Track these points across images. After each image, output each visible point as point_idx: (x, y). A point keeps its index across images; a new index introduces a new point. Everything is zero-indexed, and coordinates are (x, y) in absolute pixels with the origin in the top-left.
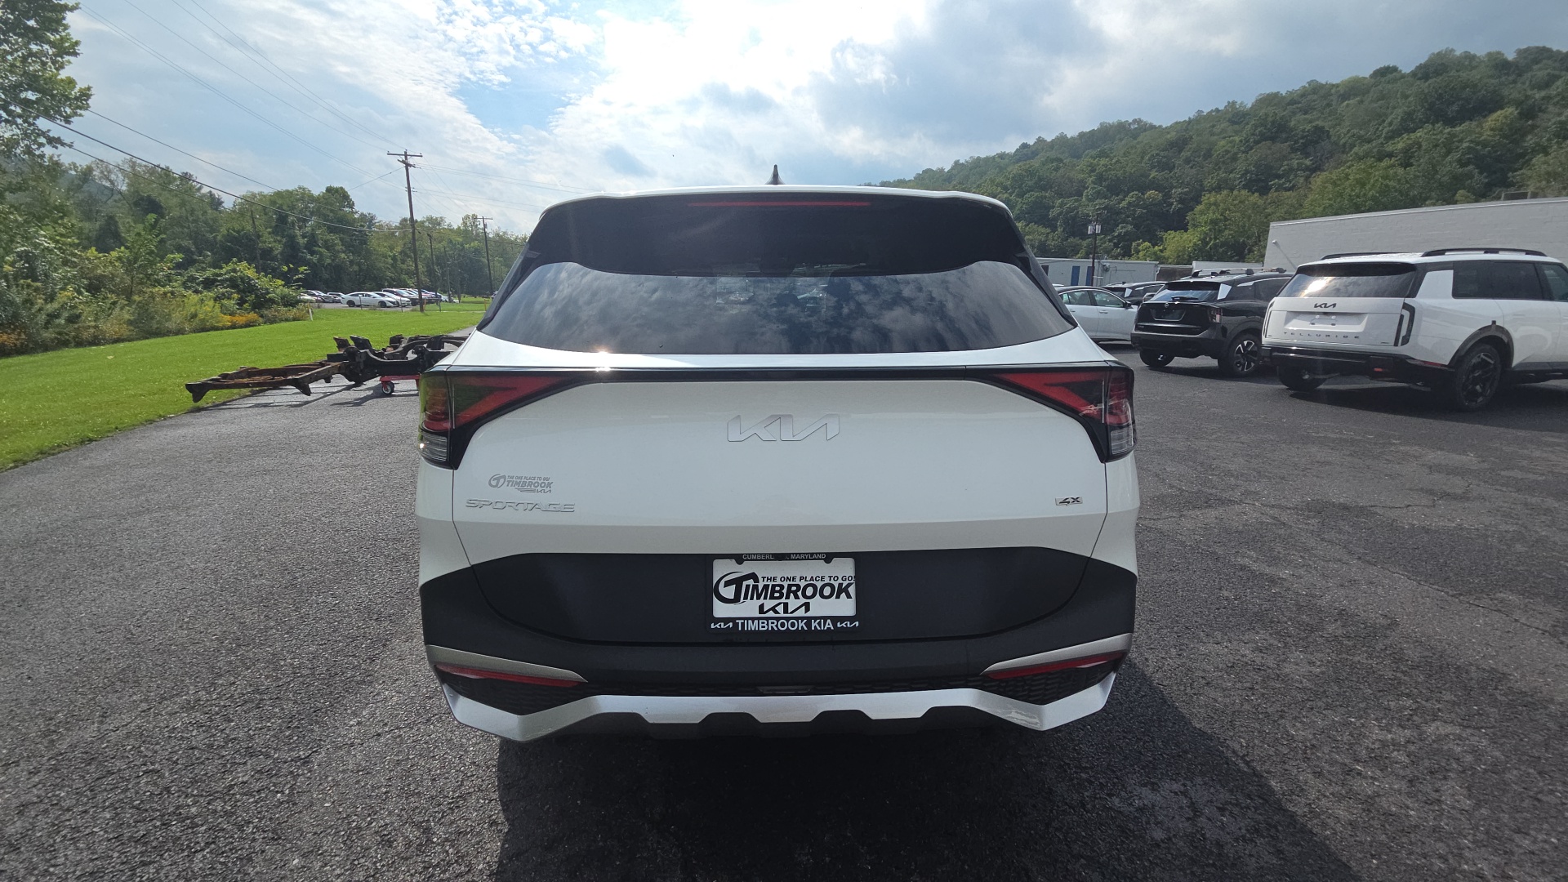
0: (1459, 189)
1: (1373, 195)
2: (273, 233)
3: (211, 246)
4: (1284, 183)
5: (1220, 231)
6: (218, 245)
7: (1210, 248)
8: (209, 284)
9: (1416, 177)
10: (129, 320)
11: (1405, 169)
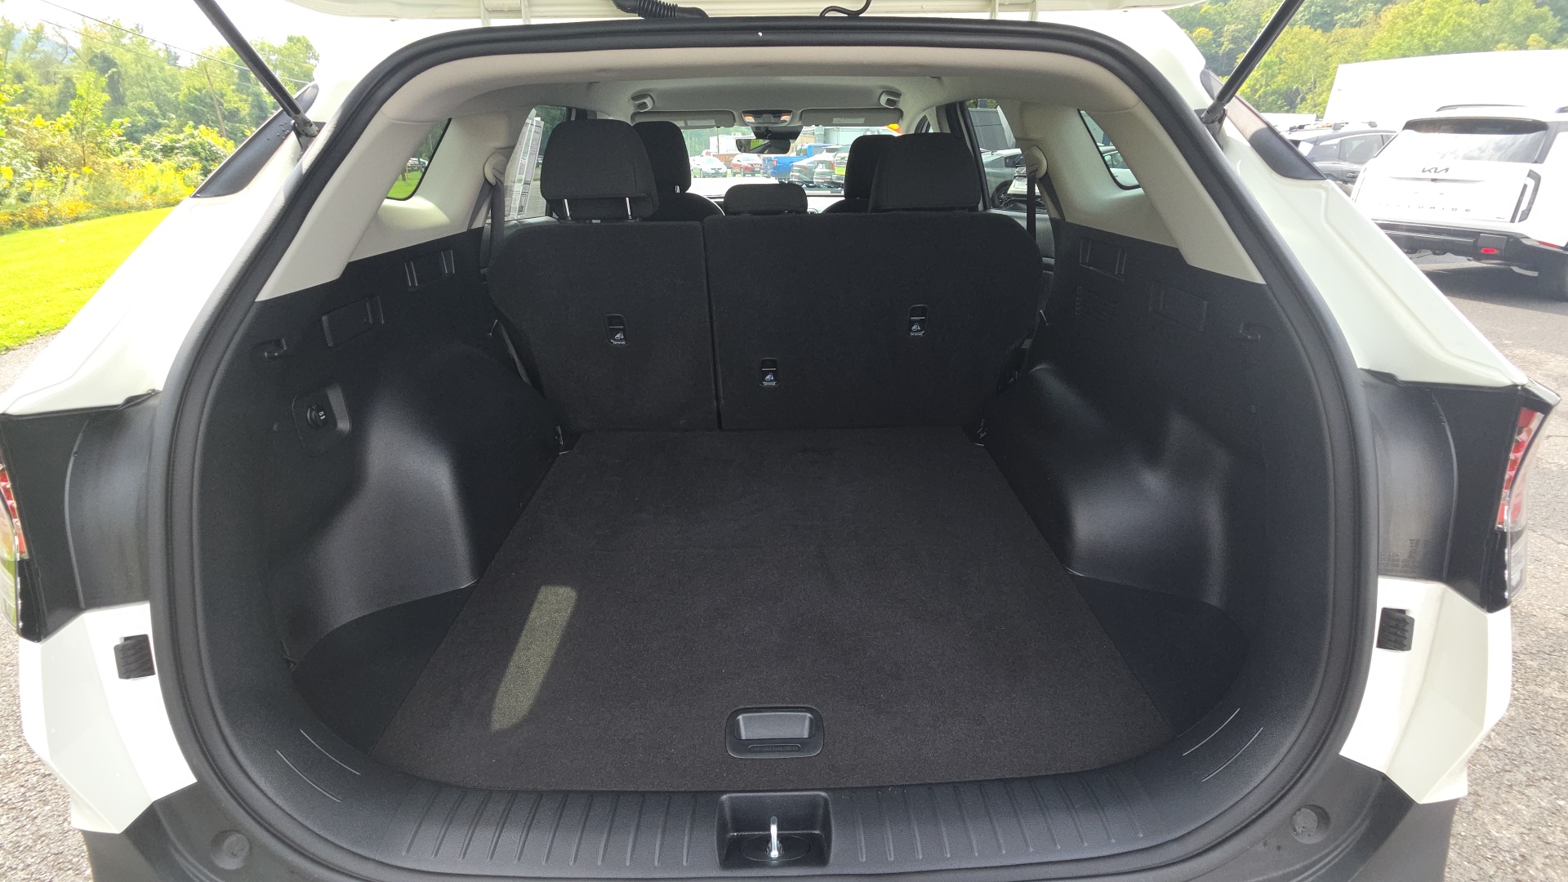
0: (1532, 32)
1: (1445, 35)
2: (238, 91)
3: (176, 108)
4: (1351, 18)
5: (1273, 76)
6: (181, 107)
7: (1260, 97)
8: (168, 151)
9: (1491, 15)
10: (85, 196)
11: (1481, 5)
